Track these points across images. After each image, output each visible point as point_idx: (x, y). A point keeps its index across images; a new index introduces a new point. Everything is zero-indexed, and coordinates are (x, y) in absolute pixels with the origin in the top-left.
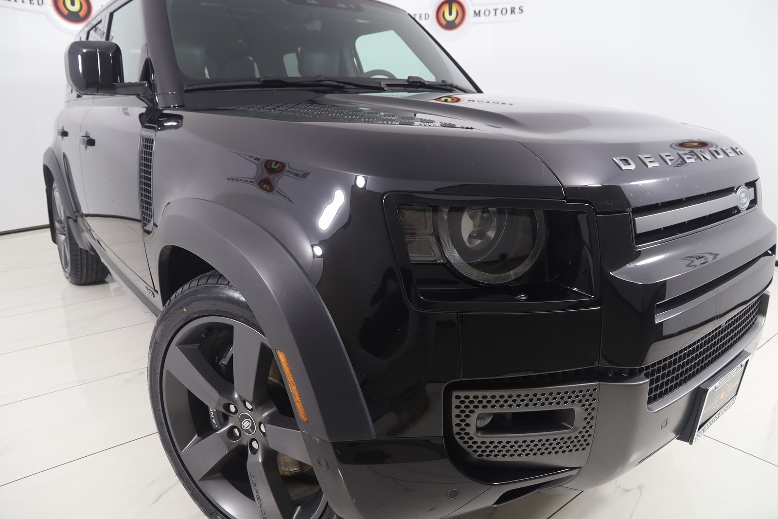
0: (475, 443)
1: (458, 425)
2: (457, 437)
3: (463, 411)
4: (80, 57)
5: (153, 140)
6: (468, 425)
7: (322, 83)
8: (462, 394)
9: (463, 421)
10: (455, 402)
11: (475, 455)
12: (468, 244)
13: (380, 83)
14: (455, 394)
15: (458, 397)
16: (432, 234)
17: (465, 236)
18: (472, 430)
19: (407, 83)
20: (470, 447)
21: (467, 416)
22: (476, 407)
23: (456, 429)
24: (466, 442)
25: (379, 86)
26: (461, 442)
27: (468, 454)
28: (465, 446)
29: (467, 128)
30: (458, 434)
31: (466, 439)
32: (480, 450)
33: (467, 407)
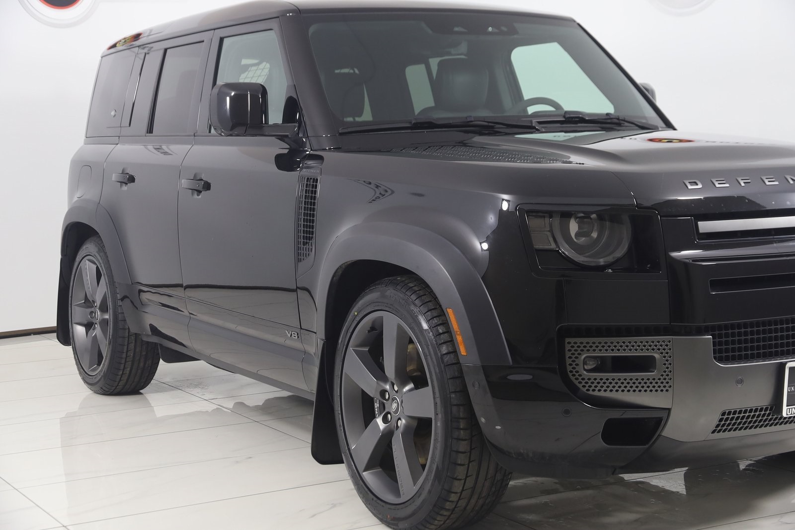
0: (583, 379)
1: (571, 365)
2: (570, 374)
3: (573, 354)
4: (228, 99)
5: (317, 180)
6: (577, 365)
7: (472, 123)
8: (572, 340)
9: (574, 361)
10: (568, 347)
11: (584, 390)
12: (575, 240)
13: (531, 122)
14: (567, 340)
15: (569, 343)
16: (549, 231)
17: (573, 235)
18: (580, 368)
19: (564, 119)
20: (580, 383)
21: (576, 358)
22: (582, 350)
23: (569, 368)
24: (577, 379)
25: (530, 125)
26: (573, 378)
27: (578, 389)
28: (576, 382)
29: (580, 164)
30: (571, 372)
31: (577, 376)
32: (587, 385)
33: (576, 350)
